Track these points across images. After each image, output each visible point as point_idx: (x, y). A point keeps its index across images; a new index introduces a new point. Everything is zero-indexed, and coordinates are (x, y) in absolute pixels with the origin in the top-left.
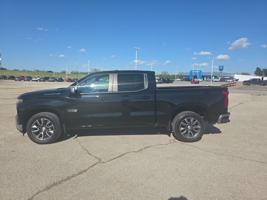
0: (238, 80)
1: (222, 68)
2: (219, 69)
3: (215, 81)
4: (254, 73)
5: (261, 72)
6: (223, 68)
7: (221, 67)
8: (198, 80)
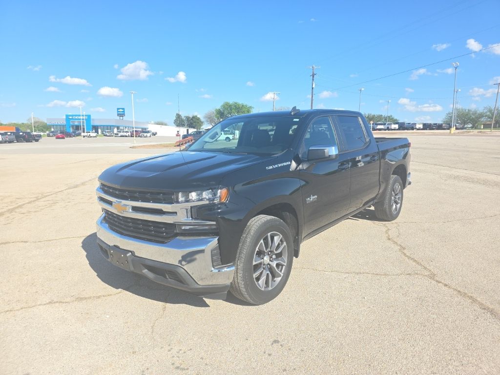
0: (156, 134)
1: (122, 112)
2: (118, 114)
3: (121, 136)
4: (174, 123)
5: (182, 121)
6: (124, 112)
7: (121, 110)
8: (89, 134)
